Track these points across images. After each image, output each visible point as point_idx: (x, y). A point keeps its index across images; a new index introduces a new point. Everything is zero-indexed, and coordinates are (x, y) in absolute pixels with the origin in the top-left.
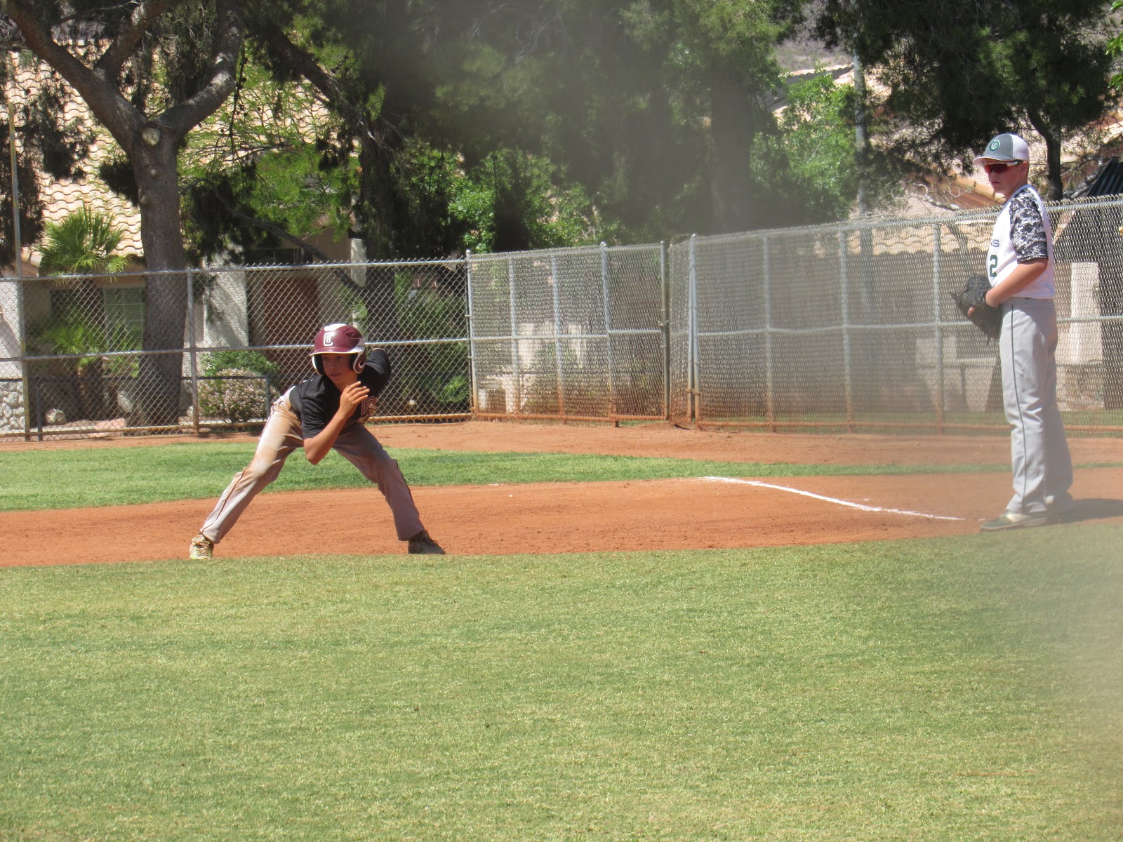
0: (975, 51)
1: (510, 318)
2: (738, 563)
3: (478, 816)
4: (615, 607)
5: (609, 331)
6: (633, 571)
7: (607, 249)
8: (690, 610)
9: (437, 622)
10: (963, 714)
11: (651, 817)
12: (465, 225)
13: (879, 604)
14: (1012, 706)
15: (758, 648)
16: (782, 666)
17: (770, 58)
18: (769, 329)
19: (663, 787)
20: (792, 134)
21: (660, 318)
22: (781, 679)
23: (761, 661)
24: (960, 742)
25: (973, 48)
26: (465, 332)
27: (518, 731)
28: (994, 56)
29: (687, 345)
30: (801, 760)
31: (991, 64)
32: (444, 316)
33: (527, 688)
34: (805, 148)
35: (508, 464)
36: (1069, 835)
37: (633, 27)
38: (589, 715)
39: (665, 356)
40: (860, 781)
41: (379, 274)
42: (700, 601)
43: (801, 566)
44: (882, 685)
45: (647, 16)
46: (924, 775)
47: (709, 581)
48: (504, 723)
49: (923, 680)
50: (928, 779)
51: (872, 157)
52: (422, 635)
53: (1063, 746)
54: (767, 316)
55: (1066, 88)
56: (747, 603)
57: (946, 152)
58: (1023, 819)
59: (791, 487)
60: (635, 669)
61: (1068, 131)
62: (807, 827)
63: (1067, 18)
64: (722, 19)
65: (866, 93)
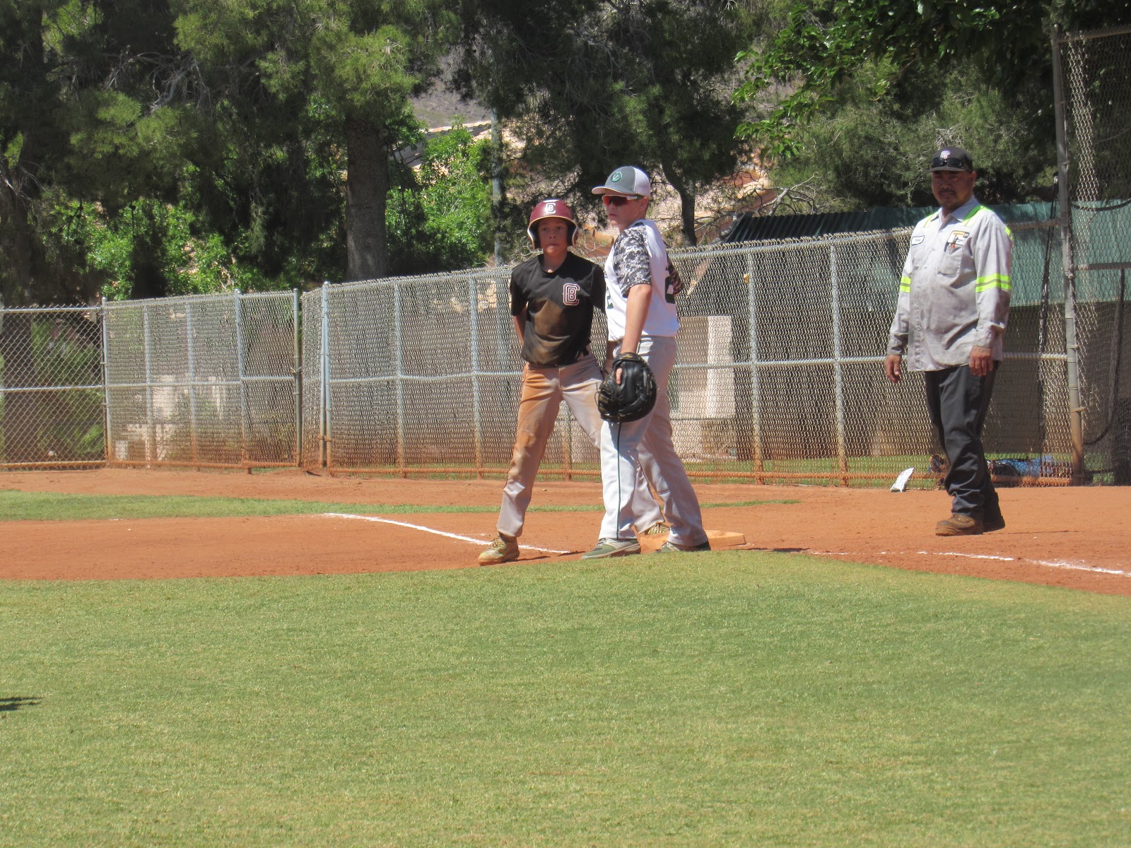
0: (609, 105)
1: (144, 365)
2: (342, 587)
3: (48, 809)
4: (216, 627)
5: (242, 378)
6: (236, 594)
7: (241, 296)
8: (289, 630)
9: (37, 640)
10: (545, 721)
11: (220, 810)
12: (104, 275)
13: (477, 624)
14: (594, 714)
15: (352, 664)
16: (372, 679)
17: (406, 110)
18: (400, 376)
19: (236, 783)
20: (430, 189)
21: (293, 365)
22: (370, 691)
23: (352, 674)
24: (537, 745)
25: (605, 103)
26: (100, 378)
27: (101, 736)
28: (628, 110)
29: (319, 391)
30: (378, 761)
31: (625, 118)
32: (83, 367)
33: (118, 699)
34: (444, 203)
35: (136, 506)
36: (631, 826)
37: (269, 76)
38: (174, 721)
39: (297, 403)
40: (432, 779)
41: (14, 321)
42: (301, 621)
43: (404, 590)
44: (469, 696)
45: (282, 65)
46: (497, 773)
47: (312, 603)
48: (89, 728)
49: (511, 691)
50: (500, 777)
51: (507, 210)
52: (21, 651)
53: (638, 749)
54: (398, 363)
55: (698, 144)
56: (347, 623)
57: (581, 205)
58: (589, 812)
59: (408, 522)
60: (227, 681)
61: (702, 186)
62: (373, 818)
63: (700, 73)
64: (357, 70)
65: (503, 146)
